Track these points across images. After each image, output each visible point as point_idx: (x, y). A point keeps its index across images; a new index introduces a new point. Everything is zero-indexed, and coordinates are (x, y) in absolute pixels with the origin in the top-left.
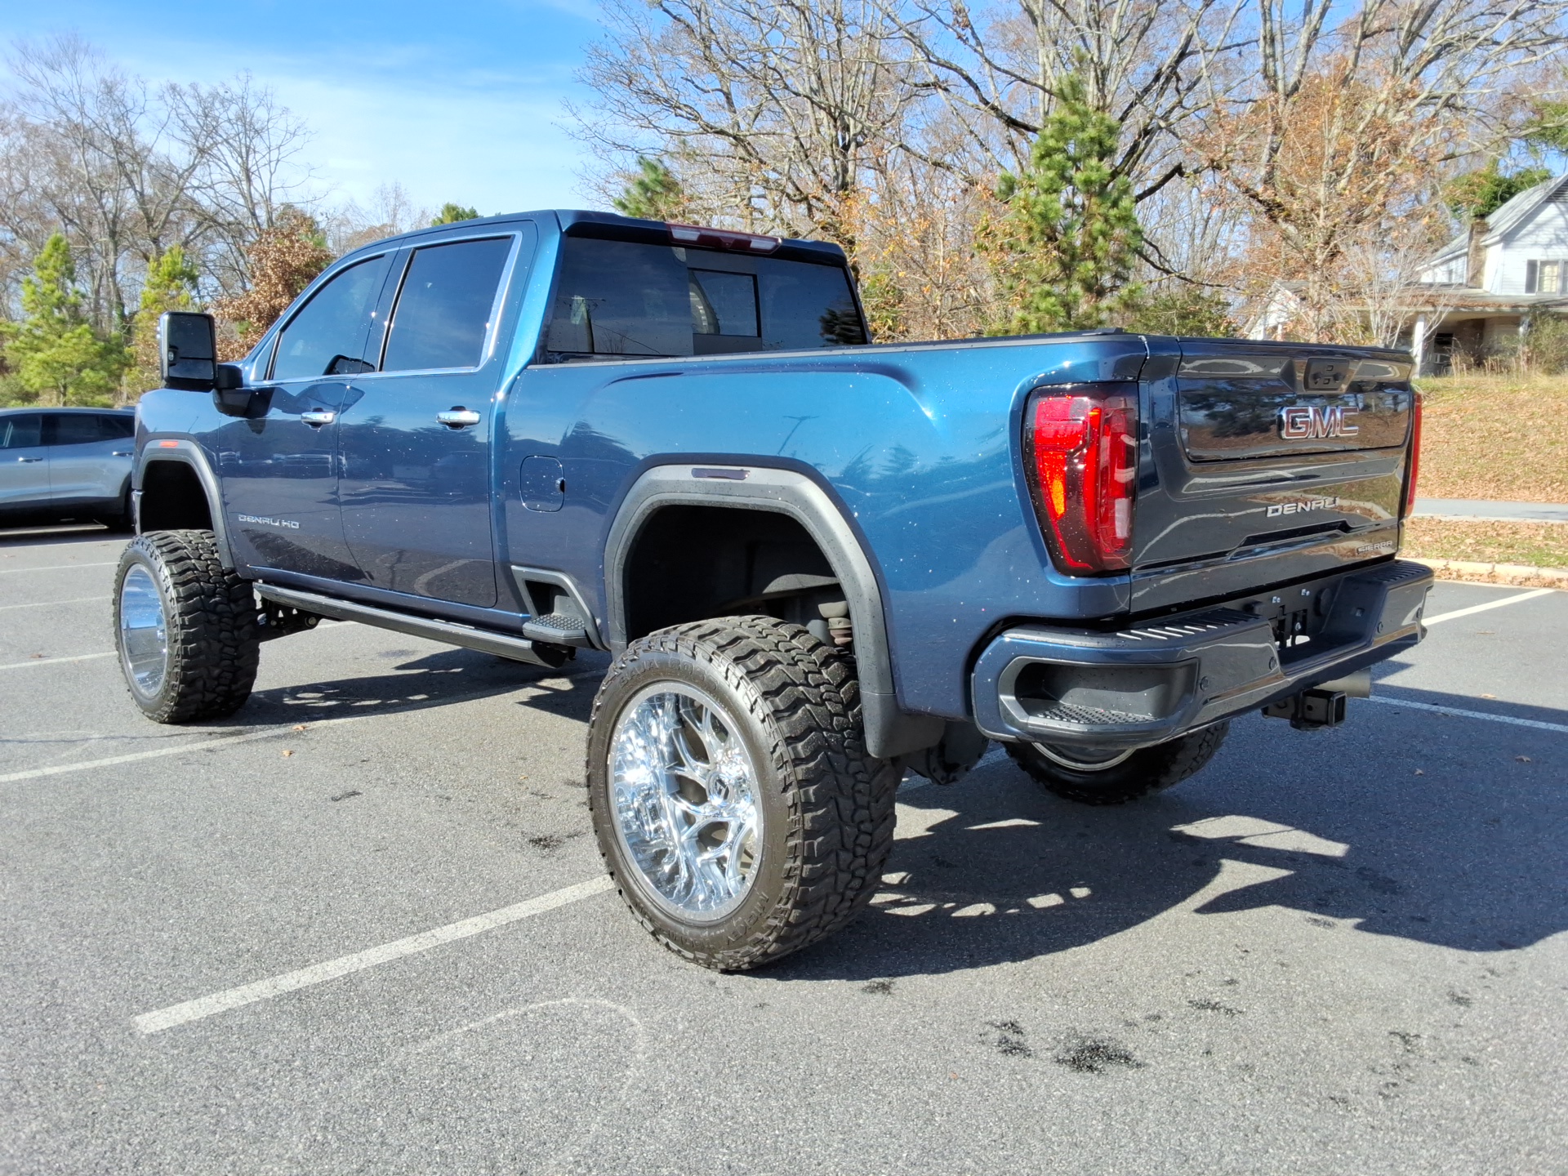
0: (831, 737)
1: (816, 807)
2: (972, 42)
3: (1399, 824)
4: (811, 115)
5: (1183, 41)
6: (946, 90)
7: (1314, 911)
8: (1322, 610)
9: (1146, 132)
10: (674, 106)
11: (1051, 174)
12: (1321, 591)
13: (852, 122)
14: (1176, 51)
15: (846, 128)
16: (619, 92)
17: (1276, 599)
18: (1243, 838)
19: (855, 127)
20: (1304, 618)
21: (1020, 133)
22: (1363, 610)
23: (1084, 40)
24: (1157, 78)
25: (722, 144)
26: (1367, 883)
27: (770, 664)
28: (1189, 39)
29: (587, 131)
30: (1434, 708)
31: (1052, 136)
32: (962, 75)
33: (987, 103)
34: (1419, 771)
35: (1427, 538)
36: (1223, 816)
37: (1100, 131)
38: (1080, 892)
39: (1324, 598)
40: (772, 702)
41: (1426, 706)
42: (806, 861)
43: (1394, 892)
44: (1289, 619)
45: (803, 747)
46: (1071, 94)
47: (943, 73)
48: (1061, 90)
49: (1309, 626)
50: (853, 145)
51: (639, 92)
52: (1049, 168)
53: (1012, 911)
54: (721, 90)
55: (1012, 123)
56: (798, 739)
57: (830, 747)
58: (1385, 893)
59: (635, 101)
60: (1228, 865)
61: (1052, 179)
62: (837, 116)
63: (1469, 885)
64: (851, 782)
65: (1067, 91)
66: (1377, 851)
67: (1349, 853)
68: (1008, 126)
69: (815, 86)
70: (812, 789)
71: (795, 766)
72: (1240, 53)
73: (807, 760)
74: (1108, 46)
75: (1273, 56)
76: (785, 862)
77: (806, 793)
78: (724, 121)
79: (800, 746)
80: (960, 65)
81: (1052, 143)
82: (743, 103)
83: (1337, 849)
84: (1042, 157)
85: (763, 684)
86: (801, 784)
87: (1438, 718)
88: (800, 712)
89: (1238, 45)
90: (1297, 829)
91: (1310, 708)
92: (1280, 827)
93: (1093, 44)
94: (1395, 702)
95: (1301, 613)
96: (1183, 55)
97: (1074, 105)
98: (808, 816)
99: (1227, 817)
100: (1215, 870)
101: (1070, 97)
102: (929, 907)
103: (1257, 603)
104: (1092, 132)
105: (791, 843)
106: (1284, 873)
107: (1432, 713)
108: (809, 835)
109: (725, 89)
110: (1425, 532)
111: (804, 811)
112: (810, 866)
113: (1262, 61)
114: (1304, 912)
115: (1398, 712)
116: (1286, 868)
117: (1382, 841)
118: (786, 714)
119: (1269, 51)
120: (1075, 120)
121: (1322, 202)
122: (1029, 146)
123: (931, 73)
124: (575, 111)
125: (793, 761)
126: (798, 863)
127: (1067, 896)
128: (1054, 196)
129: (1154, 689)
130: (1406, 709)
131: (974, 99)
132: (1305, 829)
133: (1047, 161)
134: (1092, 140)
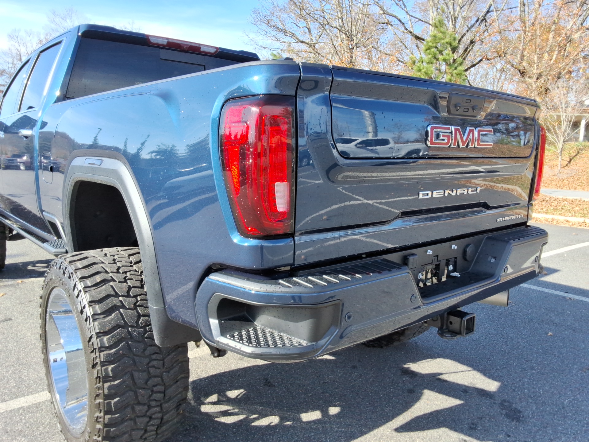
0: (134, 331)
1: (114, 378)
2: (403, 6)
3: (532, 368)
4: (339, 36)
5: (488, 6)
6: (391, 25)
7: (466, 434)
8: (468, 257)
9: (472, 42)
10: (284, 32)
11: (430, 56)
12: (467, 246)
13: (355, 38)
14: (485, 10)
15: (352, 40)
16: (264, 26)
17: (430, 252)
18: (442, 374)
19: (356, 40)
20: (455, 262)
21: (421, 42)
22: (495, 258)
23: (447, 4)
24: (477, 21)
25: (304, 47)
26: (504, 412)
27: (104, 281)
28: (491, 6)
29: (252, 42)
30: (566, 295)
31: (431, 42)
32: (397, 19)
33: (407, 29)
34: (550, 333)
35: (577, 208)
36: (436, 358)
37: (450, 39)
38: (334, 410)
39: (469, 250)
40: (93, 308)
41: (561, 294)
42: (106, 413)
43: (518, 420)
44: (443, 263)
45: (108, 339)
46: (439, 25)
47: (391, 19)
48: (435, 23)
49: (458, 267)
50: (355, 48)
51: (271, 27)
52: (429, 54)
53: (288, 423)
54: (306, 27)
55: (417, 38)
56: (106, 333)
57: (131, 337)
58: (513, 420)
59: (270, 30)
60: (428, 394)
61: (430, 58)
62: (350, 37)
63: (565, 417)
64: (146, 361)
65: (437, 24)
66: (516, 387)
67: (500, 389)
68: (416, 39)
69: (341, 24)
70: (110, 368)
71: (100, 352)
72: (511, 12)
73: (110, 348)
74: (458, 8)
75: (524, 11)
76: (94, 414)
77: (106, 370)
78: (306, 38)
79: (105, 339)
80: (397, 15)
81: (430, 44)
82: (314, 32)
83: (492, 386)
84: (427, 50)
85: (91, 296)
86: (103, 364)
87: (567, 301)
88: (113, 315)
89: (511, 8)
90: (474, 369)
91: (451, 323)
92: (465, 368)
93: (451, 7)
94: (546, 290)
95: (453, 260)
96: (488, 12)
97: (440, 29)
98: (106, 385)
99: (438, 359)
100: (417, 398)
101: (439, 26)
102: (242, 417)
103: (413, 254)
104: (447, 40)
105: (98, 401)
106: (457, 402)
107: (564, 298)
108: (107, 397)
109: (308, 27)
110: (577, 205)
111: (104, 382)
112: (109, 416)
113: (519, 13)
114: (460, 435)
115: (547, 296)
116: (460, 398)
117: (520, 380)
118: (102, 316)
119: (522, 9)
120: (440, 35)
121: (536, 62)
122: (423, 47)
123: (385, 18)
124: (247, 34)
125: (99, 348)
126: (102, 414)
127: (325, 412)
128: (431, 65)
129: (308, 321)
130: (551, 295)
131: (402, 29)
132: (478, 370)
133: (428, 51)
134: (447, 43)
